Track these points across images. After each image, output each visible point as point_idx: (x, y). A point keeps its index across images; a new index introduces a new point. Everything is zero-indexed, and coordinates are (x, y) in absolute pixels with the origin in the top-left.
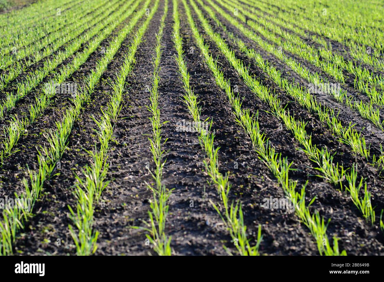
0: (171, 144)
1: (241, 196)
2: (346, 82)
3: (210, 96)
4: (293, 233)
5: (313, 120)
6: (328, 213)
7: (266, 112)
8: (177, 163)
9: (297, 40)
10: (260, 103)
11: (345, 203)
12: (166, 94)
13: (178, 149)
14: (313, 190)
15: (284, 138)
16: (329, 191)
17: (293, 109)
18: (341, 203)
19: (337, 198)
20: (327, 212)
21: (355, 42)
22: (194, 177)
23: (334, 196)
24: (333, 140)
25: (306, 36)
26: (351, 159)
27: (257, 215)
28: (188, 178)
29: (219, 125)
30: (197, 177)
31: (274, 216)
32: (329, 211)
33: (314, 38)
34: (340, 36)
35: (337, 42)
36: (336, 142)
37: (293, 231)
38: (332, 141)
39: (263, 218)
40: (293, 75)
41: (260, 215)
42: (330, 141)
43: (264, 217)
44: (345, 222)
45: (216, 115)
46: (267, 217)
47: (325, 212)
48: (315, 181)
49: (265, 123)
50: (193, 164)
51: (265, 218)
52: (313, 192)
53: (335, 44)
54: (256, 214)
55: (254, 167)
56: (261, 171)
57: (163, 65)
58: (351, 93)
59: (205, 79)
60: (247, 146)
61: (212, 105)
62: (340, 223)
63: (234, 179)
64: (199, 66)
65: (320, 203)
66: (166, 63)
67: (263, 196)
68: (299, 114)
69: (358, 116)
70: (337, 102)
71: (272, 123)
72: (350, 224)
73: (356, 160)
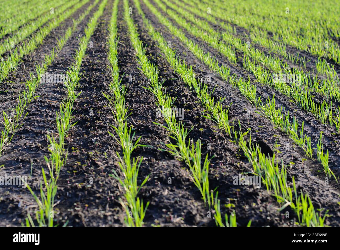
0: (32, 119)
1: (75, 174)
2: (238, 63)
3: (96, 73)
4: (109, 218)
5: (189, 97)
6: (162, 194)
7: (144, 89)
8: (27, 138)
9: (206, 26)
10: (143, 80)
11: (188, 183)
12: (56, 71)
13: (36, 124)
14: (156, 168)
15: (150, 114)
16: (173, 170)
17: (173, 85)
18: (183, 183)
19: (179, 177)
20: (160, 193)
21: (259, 28)
22: (37, 153)
23: (176, 175)
24: (200, 116)
25: (216, 23)
26: (211, 136)
27: (82, 196)
28: (30, 153)
29: (91, 100)
30: (40, 152)
31: (99, 198)
32: (163, 193)
33: (222, 24)
34: (247, 23)
35: (244, 28)
36: (203, 118)
37: (110, 215)
38: (198, 117)
39: (86, 199)
40: (189, 56)
41: (85, 196)
42: (196, 117)
43: (88, 198)
44: (177, 205)
45: (94, 91)
46: (92, 198)
47: (158, 193)
48: (165, 158)
49: (137, 99)
50: (43, 139)
51: (90, 199)
52: (156, 170)
53: (240, 30)
54: (80, 194)
55: (103, 143)
56: (109, 147)
57: (69, 45)
58: (238, 72)
59: (101, 58)
60: (108, 121)
61: (93, 82)
62: (170, 207)
63: (78, 155)
64: (101, 46)
65: (159, 183)
66: (72, 44)
67: (99, 174)
68: (177, 90)
69: (238, 93)
70: (222, 80)
71: (145, 99)
72: (181, 208)
73: (217, 137)
